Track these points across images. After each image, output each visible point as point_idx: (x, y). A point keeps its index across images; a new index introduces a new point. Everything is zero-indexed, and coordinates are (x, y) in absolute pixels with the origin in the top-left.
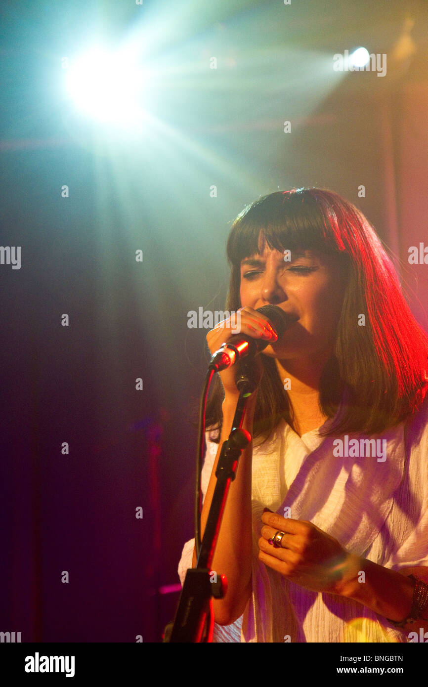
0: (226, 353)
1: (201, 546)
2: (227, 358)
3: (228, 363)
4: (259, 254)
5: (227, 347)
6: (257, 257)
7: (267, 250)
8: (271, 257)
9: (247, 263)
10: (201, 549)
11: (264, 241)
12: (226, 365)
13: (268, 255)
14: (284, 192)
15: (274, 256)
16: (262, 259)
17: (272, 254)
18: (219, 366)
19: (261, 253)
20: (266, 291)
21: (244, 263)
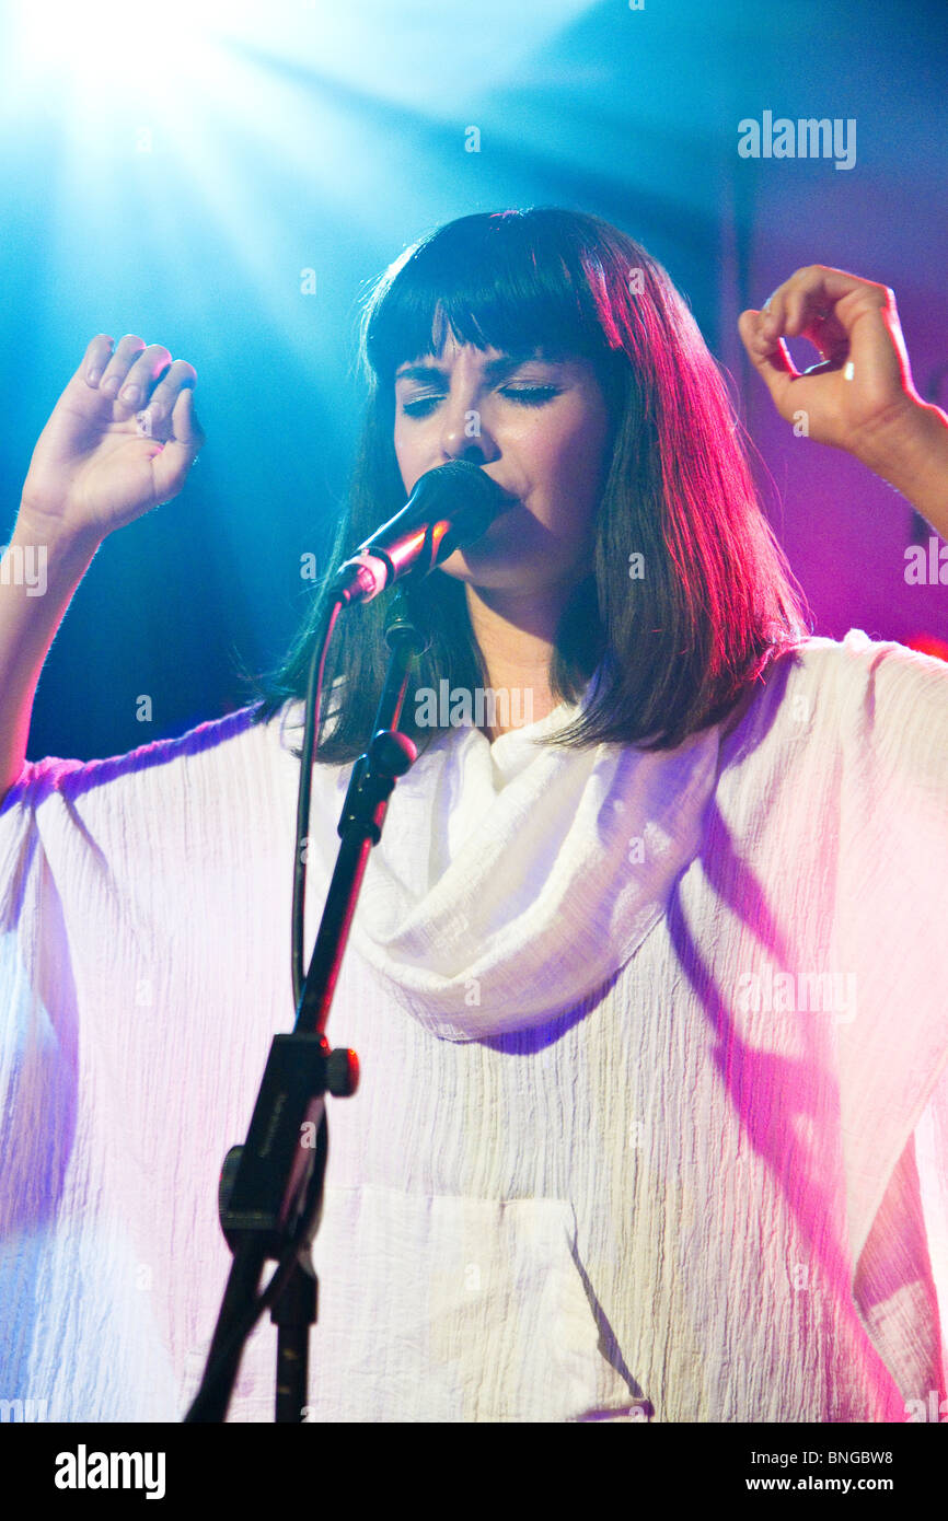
0: (368, 566)
1: (305, 985)
2: (369, 578)
3: (372, 588)
4: (435, 356)
5: (370, 554)
6: (430, 361)
7: (452, 346)
8: (462, 360)
9: (407, 374)
10: (303, 991)
11: (444, 326)
12: (366, 593)
13: (455, 358)
14: (490, 214)
15: (469, 360)
16: (442, 365)
17: (464, 355)
18: (352, 596)
19: (438, 352)
20: (452, 437)
21: (401, 376)
